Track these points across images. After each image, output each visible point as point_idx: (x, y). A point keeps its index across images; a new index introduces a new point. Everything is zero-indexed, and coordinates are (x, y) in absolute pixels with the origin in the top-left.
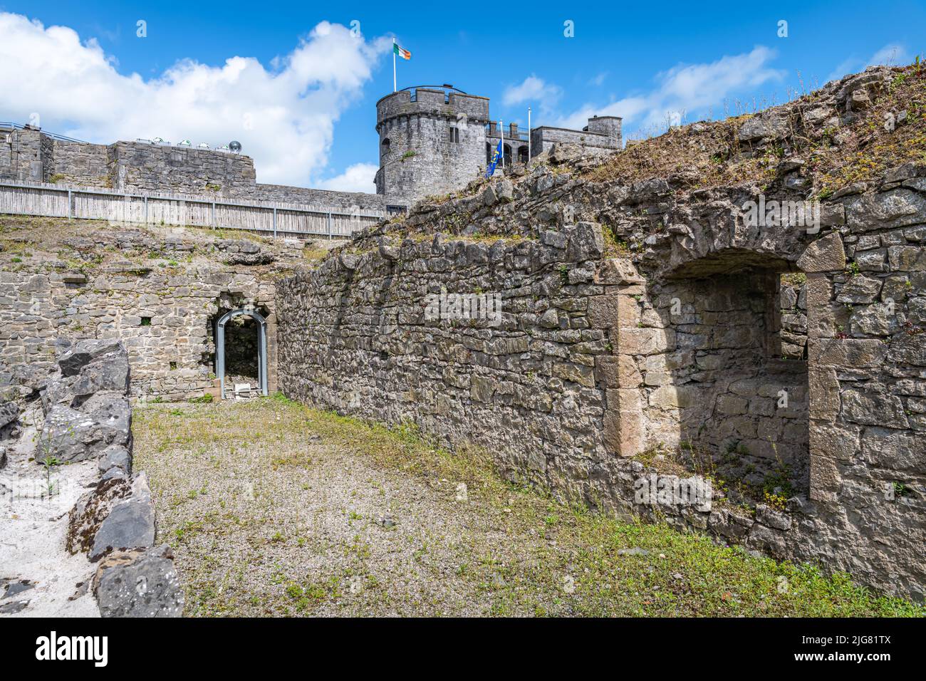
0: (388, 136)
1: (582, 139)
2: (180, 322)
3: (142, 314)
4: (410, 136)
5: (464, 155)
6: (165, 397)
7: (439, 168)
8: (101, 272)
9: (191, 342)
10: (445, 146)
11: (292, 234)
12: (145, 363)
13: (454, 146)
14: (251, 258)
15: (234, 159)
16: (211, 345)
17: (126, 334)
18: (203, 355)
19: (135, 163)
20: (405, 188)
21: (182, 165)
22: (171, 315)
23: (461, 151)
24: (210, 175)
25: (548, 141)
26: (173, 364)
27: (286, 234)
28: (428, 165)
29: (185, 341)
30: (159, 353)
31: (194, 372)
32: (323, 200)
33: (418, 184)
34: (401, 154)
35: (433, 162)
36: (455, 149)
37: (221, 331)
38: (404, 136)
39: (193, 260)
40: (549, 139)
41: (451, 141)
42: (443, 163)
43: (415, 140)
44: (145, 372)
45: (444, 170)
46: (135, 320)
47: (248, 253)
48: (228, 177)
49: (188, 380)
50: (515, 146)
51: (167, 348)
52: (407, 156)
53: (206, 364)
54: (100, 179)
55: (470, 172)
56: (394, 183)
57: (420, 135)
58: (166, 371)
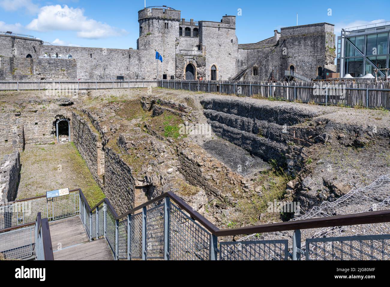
0: (142, 26)
1: (219, 25)
2: (45, 124)
3: (35, 122)
4: (149, 26)
5: (170, 33)
6: (42, 143)
7: (160, 39)
8: (24, 111)
9: (49, 128)
10: (163, 30)
11: (84, 89)
12: (36, 135)
13: (166, 30)
14: (67, 103)
15: (70, 61)
16: (54, 129)
17: (31, 127)
18: (52, 132)
19: (38, 64)
20: (147, 47)
21: (53, 64)
22: (43, 122)
23: (169, 32)
24: (62, 66)
25: (204, 27)
26: (44, 135)
27: (82, 89)
28: (156, 38)
29: (47, 128)
30: (40, 132)
31: (50, 136)
32: (115, 52)
33: (152, 45)
34: (146, 33)
35: (158, 37)
36: (167, 31)
37: (57, 125)
38: (147, 26)
39: (50, 105)
40: (205, 26)
41: (165, 28)
42: (162, 37)
43: (151, 28)
44: (36, 137)
45: (162, 39)
46: (33, 124)
47: (66, 102)
48: (68, 67)
49: (48, 139)
50: (192, 28)
51: (42, 130)
52: (148, 34)
53: (53, 134)
54: (28, 69)
55: (173, 40)
56: (142, 45)
57: (153, 26)
58: (42, 137)
